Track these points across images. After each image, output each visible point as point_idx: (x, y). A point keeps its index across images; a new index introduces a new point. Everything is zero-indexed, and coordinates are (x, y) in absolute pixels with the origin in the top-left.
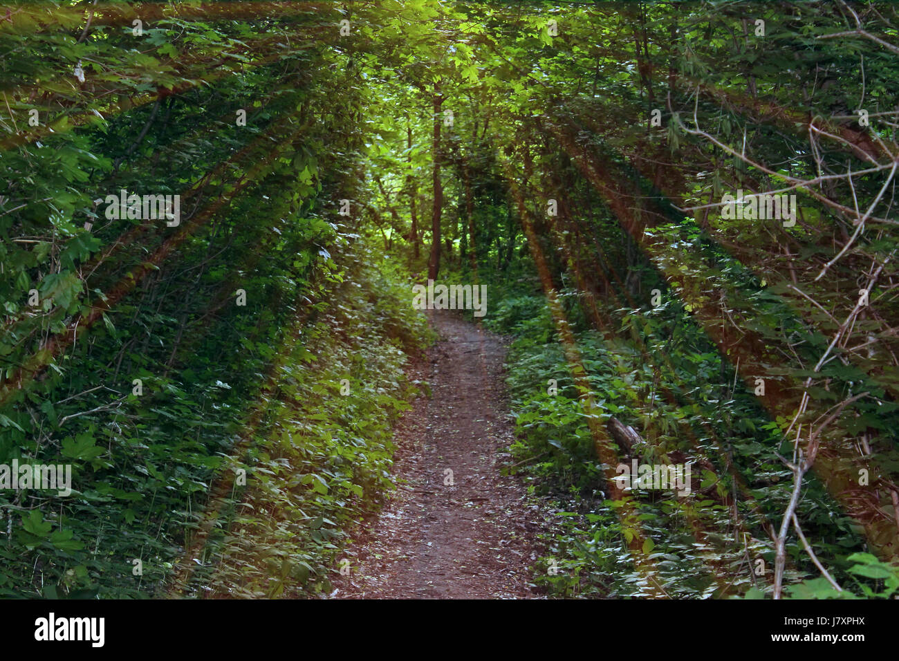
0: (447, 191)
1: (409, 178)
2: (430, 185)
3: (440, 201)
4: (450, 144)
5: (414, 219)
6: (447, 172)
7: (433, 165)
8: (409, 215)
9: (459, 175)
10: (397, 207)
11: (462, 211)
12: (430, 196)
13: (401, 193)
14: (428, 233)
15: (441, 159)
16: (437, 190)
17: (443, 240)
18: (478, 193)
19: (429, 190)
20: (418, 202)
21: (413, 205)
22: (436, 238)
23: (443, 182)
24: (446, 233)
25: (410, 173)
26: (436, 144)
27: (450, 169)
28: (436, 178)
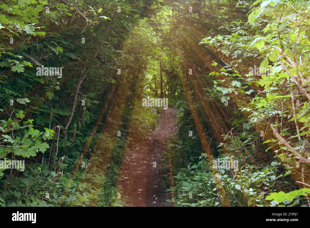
0: (164, 78)
1: (154, 75)
2: (160, 77)
3: (162, 81)
4: (164, 66)
5: (156, 86)
6: (163, 73)
7: (160, 72)
8: (154, 85)
9: (166, 74)
10: (151, 83)
11: (168, 83)
12: (159, 80)
13: (152, 79)
14: (159, 90)
15: (162, 70)
16: (161, 78)
17: (163, 91)
18: (171, 78)
19: (159, 78)
20: (156, 81)
21: (155, 82)
22: (162, 91)
23: (163, 76)
24: (164, 89)
25: (154, 74)
26: (161, 67)
27: (164, 72)
28: (161, 75)
